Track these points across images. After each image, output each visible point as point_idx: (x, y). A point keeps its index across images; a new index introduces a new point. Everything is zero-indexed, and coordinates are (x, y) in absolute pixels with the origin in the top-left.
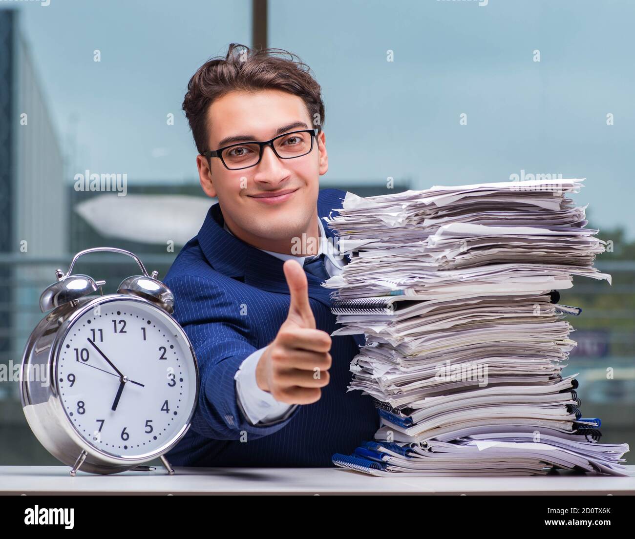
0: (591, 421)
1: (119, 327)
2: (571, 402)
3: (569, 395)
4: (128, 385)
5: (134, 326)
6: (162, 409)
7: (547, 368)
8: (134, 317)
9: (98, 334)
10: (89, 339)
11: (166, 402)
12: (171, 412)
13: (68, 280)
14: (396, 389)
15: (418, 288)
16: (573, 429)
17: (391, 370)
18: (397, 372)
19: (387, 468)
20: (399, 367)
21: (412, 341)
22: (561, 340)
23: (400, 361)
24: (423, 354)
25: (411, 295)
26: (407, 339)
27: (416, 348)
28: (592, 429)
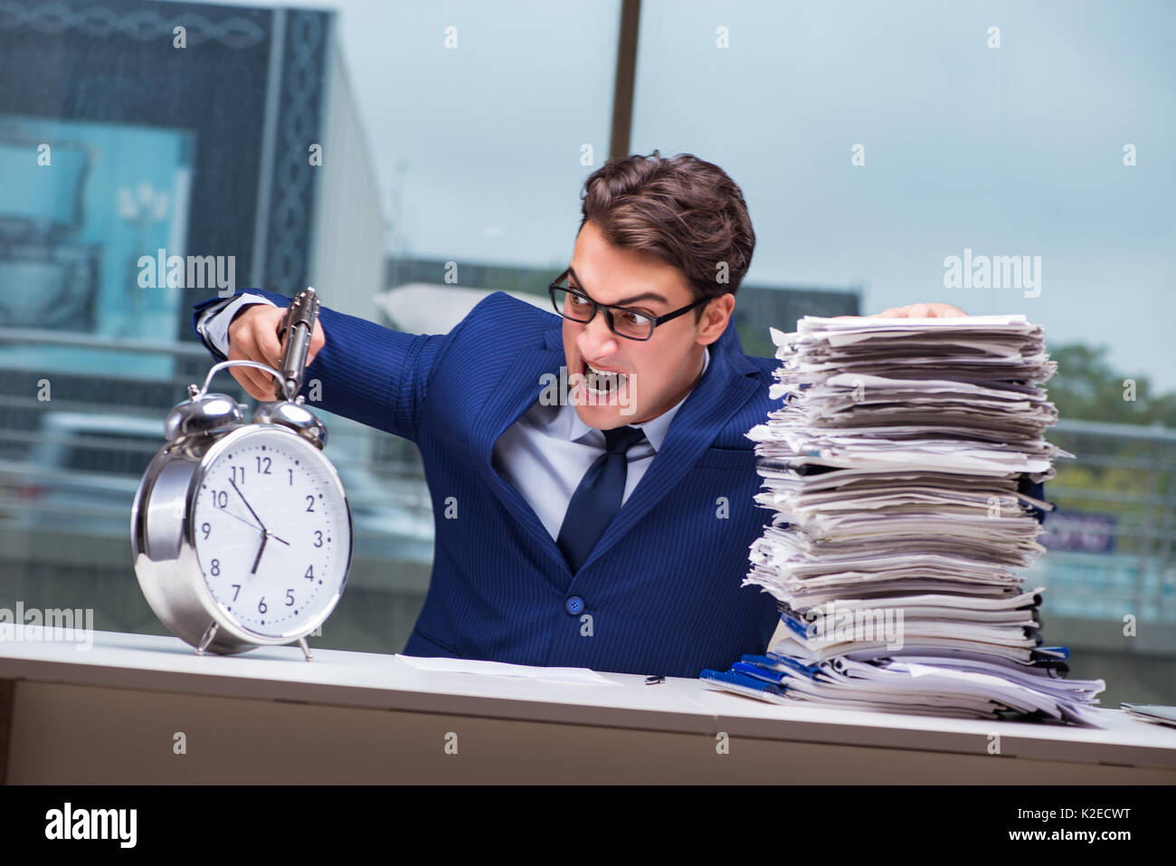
0: (1057, 650)
1: (264, 465)
2: (1031, 623)
3: (1028, 613)
4: (271, 541)
5: (280, 465)
6: (306, 577)
7: (1002, 577)
8: (280, 455)
9: (239, 472)
10: (230, 479)
11: (311, 568)
12: (316, 581)
13: (205, 401)
14: (798, 583)
15: (836, 451)
16: (1031, 660)
17: (795, 556)
18: (802, 560)
19: (788, 693)
20: (805, 554)
21: (825, 520)
22: (1025, 543)
23: (808, 546)
24: (839, 540)
25: (826, 458)
26: (819, 517)
27: (831, 529)
28: (1057, 661)
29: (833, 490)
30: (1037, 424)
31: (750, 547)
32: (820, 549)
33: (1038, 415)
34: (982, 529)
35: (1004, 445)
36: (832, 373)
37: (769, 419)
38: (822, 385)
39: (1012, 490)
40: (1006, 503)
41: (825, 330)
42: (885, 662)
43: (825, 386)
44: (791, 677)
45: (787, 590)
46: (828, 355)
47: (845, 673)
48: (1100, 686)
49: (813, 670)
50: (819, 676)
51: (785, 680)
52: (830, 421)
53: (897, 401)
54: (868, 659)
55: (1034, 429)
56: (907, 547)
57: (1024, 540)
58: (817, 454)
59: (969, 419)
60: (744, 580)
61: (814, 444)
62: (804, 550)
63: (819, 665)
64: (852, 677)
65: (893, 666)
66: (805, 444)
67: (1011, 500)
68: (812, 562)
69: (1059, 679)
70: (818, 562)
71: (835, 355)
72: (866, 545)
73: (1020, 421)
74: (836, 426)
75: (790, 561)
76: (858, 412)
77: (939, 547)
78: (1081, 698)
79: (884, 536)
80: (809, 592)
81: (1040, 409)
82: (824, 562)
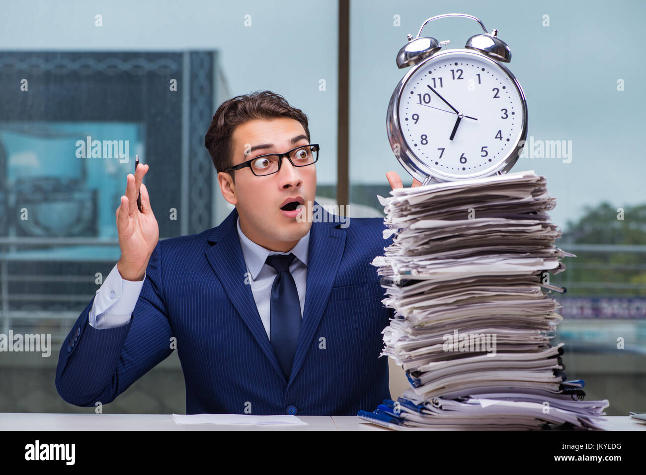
0: (577, 383)
2: (557, 366)
3: (556, 360)
7: (536, 339)
14: (407, 354)
15: (420, 270)
16: (560, 390)
17: (402, 338)
18: (407, 339)
19: (405, 423)
20: (409, 335)
21: (419, 313)
22: (549, 315)
23: (410, 330)
24: (429, 325)
25: (414, 275)
26: (415, 312)
27: (422, 319)
28: (577, 389)
29: (422, 293)
30: (548, 238)
31: (382, 333)
32: (417, 332)
33: (548, 232)
34: (520, 309)
35: (528, 254)
36: (413, 221)
37: (385, 252)
38: (408, 230)
39: (537, 282)
40: (534, 290)
41: (406, 195)
42: (466, 399)
43: (410, 230)
44: (407, 413)
45: (400, 358)
46: (409, 210)
47: (441, 408)
48: (606, 403)
49: (421, 407)
50: (424, 411)
51: (403, 415)
52: (415, 251)
53: (457, 234)
54: (456, 398)
55: (547, 241)
56: (473, 325)
57: (547, 313)
58: (409, 273)
59: (504, 239)
60: (381, 353)
61: (407, 266)
62: (408, 333)
63: (424, 404)
64: (445, 410)
65: (471, 401)
66: (400, 267)
67: (536, 289)
68: (413, 340)
69: (579, 401)
70: (418, 340)
71: (414, 210)
72: (447, 326)
73: (537, 238)
74: (420, 254)
75: (400, 340)
76: (432, 244)
77: (494, 323)
78: (594, 413)
79: (458, 319)
80: (414, 359)
81: (549, 229)
82: (421, 339)
